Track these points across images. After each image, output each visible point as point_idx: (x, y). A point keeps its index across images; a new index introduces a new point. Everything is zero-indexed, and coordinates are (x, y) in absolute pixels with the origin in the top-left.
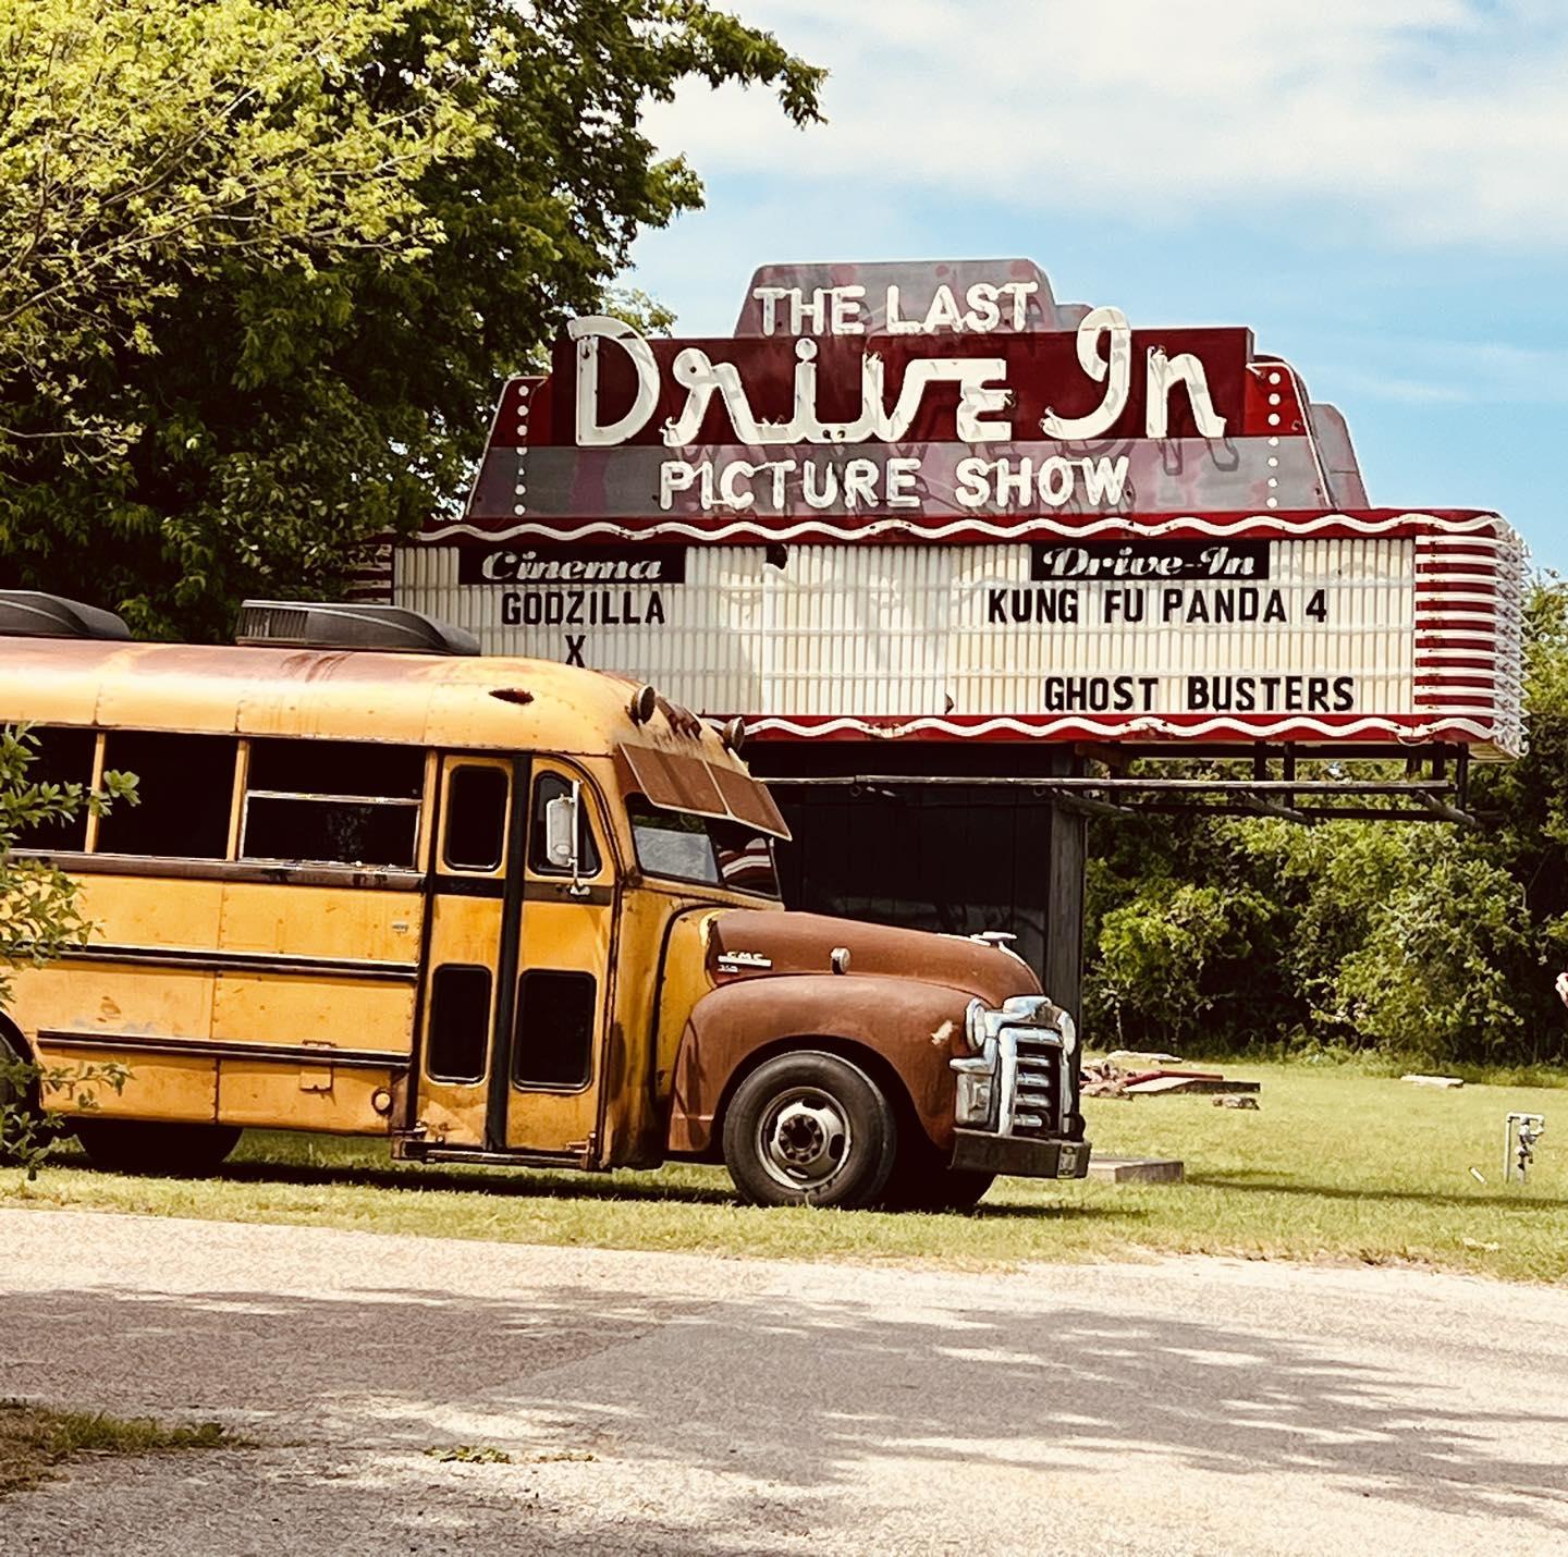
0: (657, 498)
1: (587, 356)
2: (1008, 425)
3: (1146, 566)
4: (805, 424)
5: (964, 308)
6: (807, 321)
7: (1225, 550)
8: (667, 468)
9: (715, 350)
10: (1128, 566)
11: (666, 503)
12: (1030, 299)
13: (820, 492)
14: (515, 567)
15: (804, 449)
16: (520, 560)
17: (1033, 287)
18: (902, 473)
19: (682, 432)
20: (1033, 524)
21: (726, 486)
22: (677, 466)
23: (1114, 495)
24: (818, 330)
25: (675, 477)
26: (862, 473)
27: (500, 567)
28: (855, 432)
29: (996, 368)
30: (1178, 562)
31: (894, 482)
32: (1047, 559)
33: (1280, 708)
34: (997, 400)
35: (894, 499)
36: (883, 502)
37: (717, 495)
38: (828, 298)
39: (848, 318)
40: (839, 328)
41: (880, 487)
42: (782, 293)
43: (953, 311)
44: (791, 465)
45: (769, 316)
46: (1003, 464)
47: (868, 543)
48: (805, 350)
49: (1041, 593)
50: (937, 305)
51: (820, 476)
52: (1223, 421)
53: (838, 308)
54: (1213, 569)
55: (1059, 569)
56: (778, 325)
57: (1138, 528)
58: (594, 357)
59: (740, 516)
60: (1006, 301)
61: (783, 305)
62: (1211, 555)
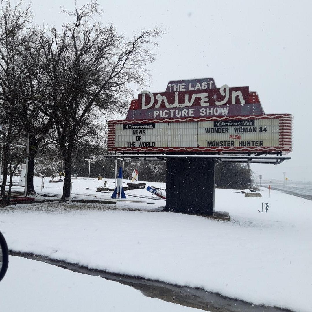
0: (153, 116)
1: (143, 96)
2: (209, 103)
3: (233, 124)
4: (176, 104)
5: (201, 86)
6: (177, 89)
7: (247, 121)
8: (155, 112)
9: (162, 94)
10: (230, 124)
11: (155, 117)
12: (212, 84)
13: (178, 114)
14: (131, 127)
15: (176, 108)
16: (131, 126)
17: (213, 82)
18: (191, 111)
19: (157, 106)
20: (213, 118)
21: (164, 114)
22: (156, 111)
23: (226, 113)
24: (178, 90)
25: (156, 113)
26: (185, 111)
27: (128, 127)
28: (184, 105)
29: (207, 95)
30: (239, 123)
31: (190, 112)
32: (217, 123)
33: (255, 146)
34: (207, 99)
35: (190, 115)
36: (188, 116)
37: (163, 115)
38: (180, 86)
39: (183, 88)
40: (181, 90)
41: (188, 113)
42: (172, 85)
43: (200, 86)
44: (174, 111)
45: (171, 89)
46: (208, 109)
47: (186, 122)
48: (176, 93)
49: (215, 128)
50: (197, 86)
51: (178, 112)
52: (245, 101)
53: (181, 87)
54: (245, 124)
55: (219, 125)
56: (172, 90)
57: (230, 118)
58: (144, 96)
59: (166, 118)
60: (208, 85)
61: (173, 87)
62: (244, 122)
